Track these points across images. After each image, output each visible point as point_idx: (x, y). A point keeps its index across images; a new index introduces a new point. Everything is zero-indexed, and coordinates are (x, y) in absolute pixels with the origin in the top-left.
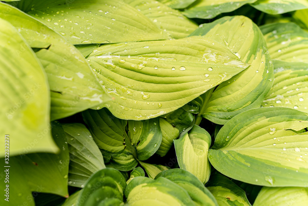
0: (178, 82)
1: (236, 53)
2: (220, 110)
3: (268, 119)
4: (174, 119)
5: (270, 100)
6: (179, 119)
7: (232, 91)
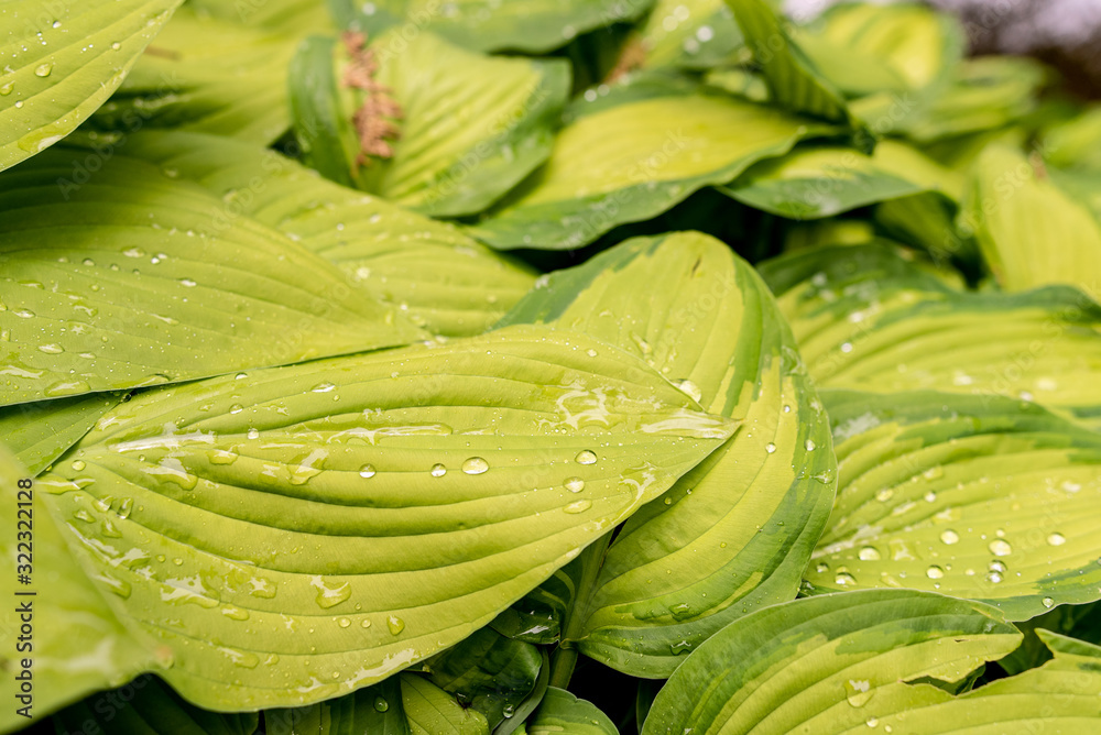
0: (461, 524)
1: (682, 380)
2: (645, 619)
3: (837, 642)
4: (460, 674)
5: (838, 547)
6: (483, 670)
7: (682, 533)
